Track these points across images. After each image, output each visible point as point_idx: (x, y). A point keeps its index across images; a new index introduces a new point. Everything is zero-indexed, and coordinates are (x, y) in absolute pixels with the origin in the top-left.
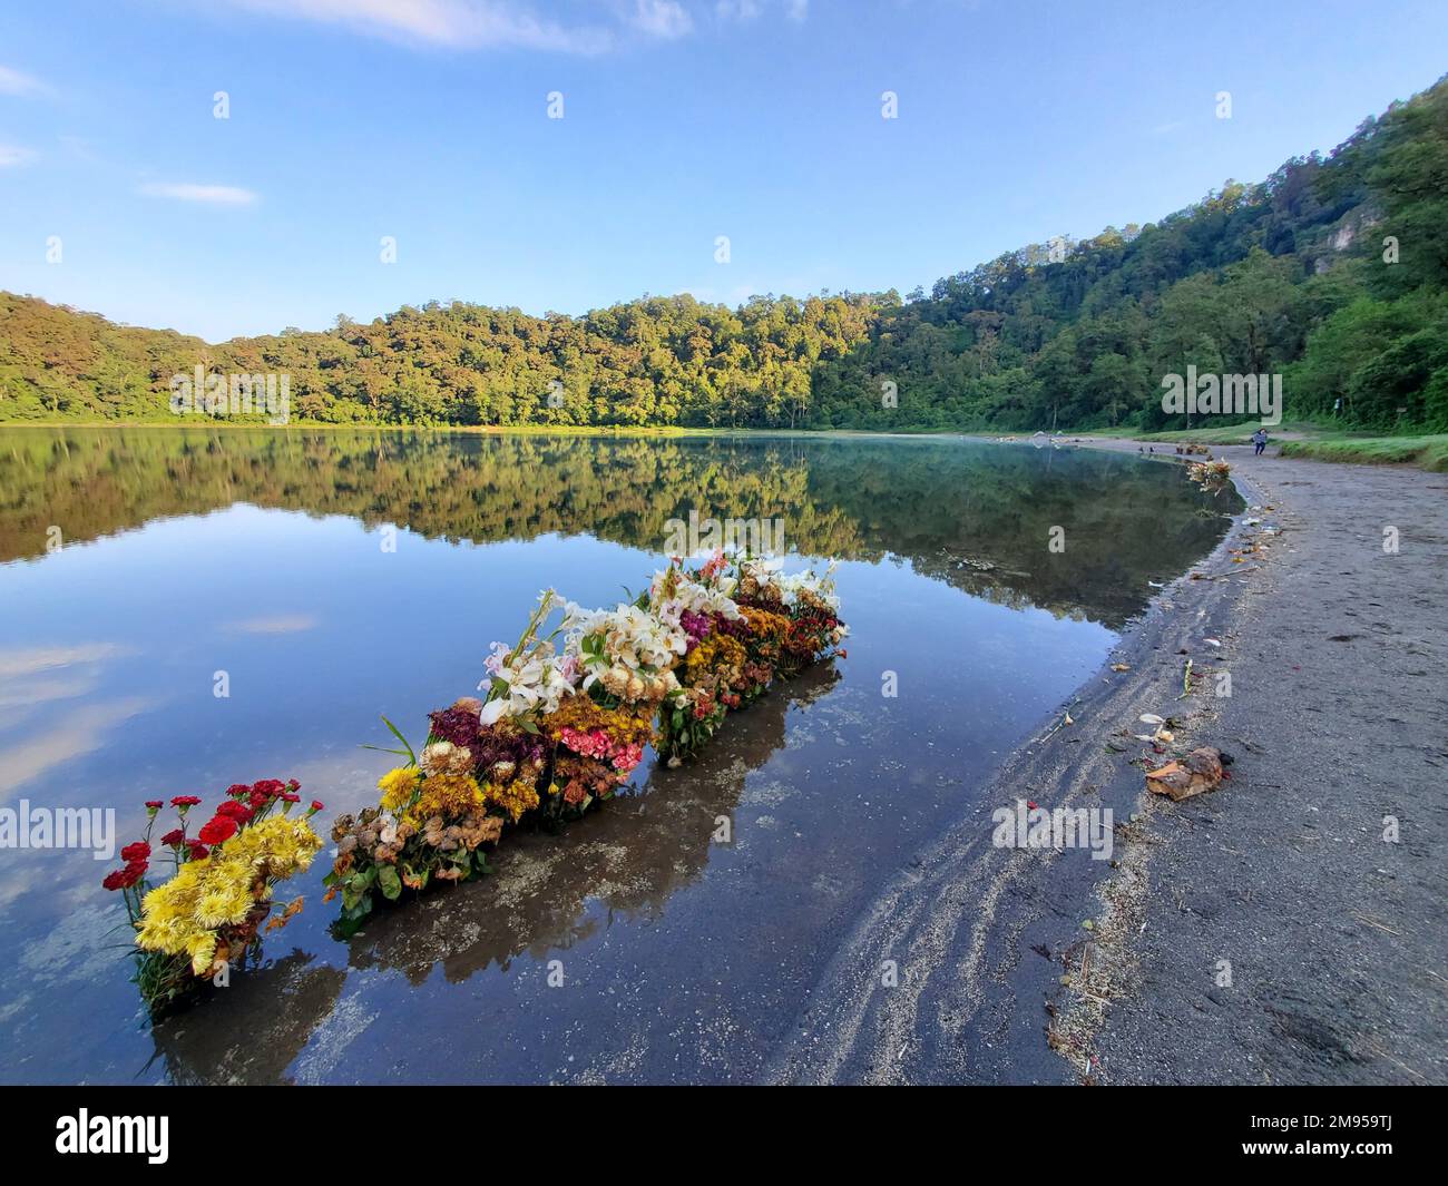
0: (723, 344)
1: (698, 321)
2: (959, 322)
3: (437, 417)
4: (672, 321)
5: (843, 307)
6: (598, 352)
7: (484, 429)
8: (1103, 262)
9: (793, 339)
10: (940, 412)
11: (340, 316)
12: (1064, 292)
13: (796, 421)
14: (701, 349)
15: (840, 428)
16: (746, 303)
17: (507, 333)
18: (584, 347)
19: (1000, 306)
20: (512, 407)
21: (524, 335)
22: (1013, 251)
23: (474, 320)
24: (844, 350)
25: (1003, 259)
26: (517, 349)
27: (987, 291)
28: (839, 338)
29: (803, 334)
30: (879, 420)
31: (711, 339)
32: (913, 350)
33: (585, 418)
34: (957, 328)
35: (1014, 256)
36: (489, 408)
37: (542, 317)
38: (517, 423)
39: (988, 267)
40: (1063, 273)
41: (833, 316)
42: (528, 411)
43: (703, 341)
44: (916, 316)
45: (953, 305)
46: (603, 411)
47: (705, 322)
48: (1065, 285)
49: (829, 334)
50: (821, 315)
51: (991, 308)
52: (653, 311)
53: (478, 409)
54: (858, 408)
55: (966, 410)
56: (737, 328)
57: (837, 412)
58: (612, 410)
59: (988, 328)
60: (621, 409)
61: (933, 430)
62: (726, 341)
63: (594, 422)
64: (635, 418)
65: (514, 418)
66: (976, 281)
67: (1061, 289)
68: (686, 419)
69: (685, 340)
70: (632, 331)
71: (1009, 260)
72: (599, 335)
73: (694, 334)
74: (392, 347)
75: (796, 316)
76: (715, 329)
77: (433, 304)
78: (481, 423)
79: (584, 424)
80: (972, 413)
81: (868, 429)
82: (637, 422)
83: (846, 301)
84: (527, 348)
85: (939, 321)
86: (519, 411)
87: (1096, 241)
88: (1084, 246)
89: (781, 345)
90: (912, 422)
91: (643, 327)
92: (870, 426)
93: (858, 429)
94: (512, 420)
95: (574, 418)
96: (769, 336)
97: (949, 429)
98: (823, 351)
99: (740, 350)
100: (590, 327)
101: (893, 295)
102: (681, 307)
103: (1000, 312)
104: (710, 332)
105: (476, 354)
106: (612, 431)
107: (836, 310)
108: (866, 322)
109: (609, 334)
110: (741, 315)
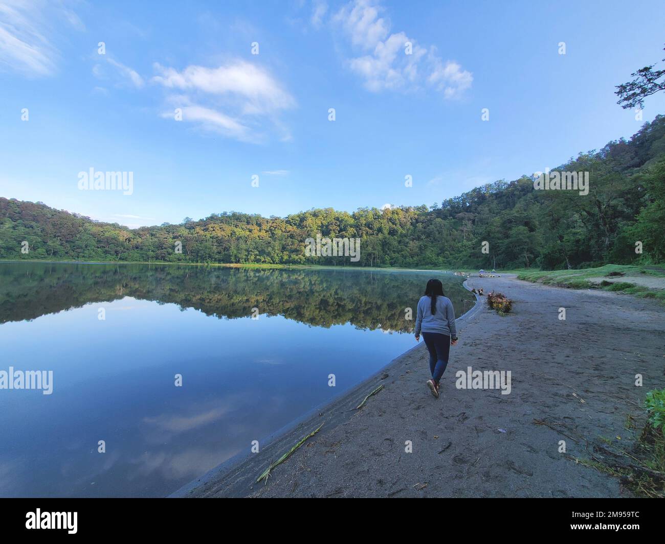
0: (344, 228)
1: (334, 219)
2: (454, 218)
3: (213, 260)
4: (323, 219)
5: (401, 213)
6: (289, 232)
7: (232, 265)
8: (523, 190)
9: (376, 226)
10: (441, 259)
11: (187, 218)
12: (505, 204)
13: (373, 263)
14: (334, 230)
15: (394, 267)
16: (356, 211)
17: (252, 225)
18: (284, 230)
19: (474, 211)
20: (246, 255)
21: (259, 225)
22: (478, 187)
23: (240, 220)
24: (400, 230)
25: (474, 191)
26: (256, 231)
27: (468, 205)
28: (398, 225)
29: (381, 223)
30: (411, 263)
31: (339, 226)
32: (432, 230)
33: (277, 260)
34: (453, 220)
35: (479, 189)
36: (235, 255)
37: (269, 218)
38: (247, 262)
39: (467, 194)
40: (504, 196)
41: (396, 216)
42: (252, 257)
43: (335, 227)
44: (434, 216)
45: (451, 211)
46: (286, 257)
47: (337, 219)
48: (505, 200)
49: (393, 223)
50: (390, 215)
51: (470, 212)
52: (315, 215)
53: (231, 256)
54: (403, 257)
55: (455, 258)
56: (352, 221)
57: (393, 259)
58: (290, 257)
59: (468, 220)
60: (294, 256)
61: (436, 268)
62: (345, 226)
63: (281, 262)
64: (299, 260)
65: (247, 260)
66: (462, 200)
67: (504, 202)
68: (323, 262)
69: (327, 226)
70: (305, 223)
71: (477, 191)
72: (291, 225)
73: (332, 224)
74: (203, 230)
75: (379, 216)
76: (341, 221)
77: (225, 213)
78: (232, 262)
79: (277, 263)
80: (457, 259)
81: (406, 267)
82: (300, 263)
83: (402, 210)
84: (260, 231)
85: (445, 218)
86: (249, 257)
87: (518, 181)
88: (512, 183)
89: (371, 228)
90: (427, 264)
91: (310, 221)
92: (407, 265)
93: (401, 267)
94: (245, 261)
95: (273, 261)
96: (365, 225)
97: (446, 268)
98: (390, 231)
99: (352, 230)
100: (288, 222)
101: (424, 207)
102: (328, 212)
103: (473, 213)
104: (339, 223)
105: (237, 233)
106: (288, 267)
107: (397, 214)
108: (411, 219)
109: (295, 224)
110: (354, 216)
